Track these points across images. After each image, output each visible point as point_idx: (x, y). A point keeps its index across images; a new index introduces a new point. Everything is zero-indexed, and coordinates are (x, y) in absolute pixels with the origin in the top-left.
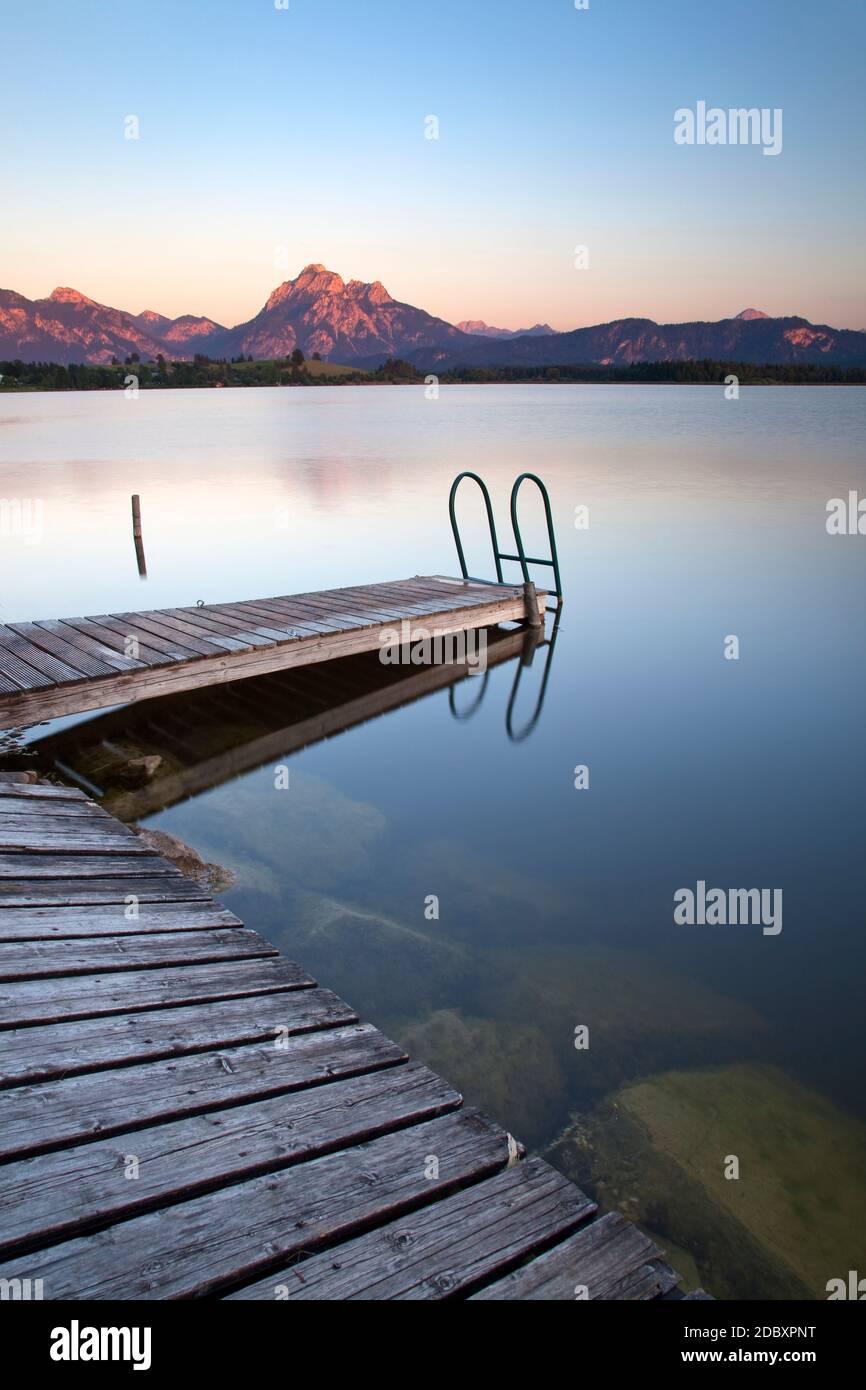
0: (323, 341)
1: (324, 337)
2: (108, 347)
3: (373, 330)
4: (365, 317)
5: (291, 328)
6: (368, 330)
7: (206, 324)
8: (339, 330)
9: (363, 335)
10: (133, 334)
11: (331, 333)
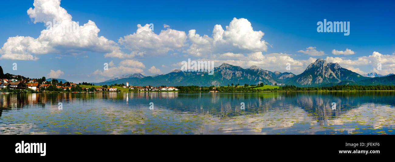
0: (319, 79)
1: (320, 78)
2: (261, 81)
3: (335, 76)
4: (332, 72)
5: (311, 76)
6: (333, 76)
7: (291, 74)
8: (325, 76)
9: (331, 77)
10: (268, 77)
11: (322, 77)
